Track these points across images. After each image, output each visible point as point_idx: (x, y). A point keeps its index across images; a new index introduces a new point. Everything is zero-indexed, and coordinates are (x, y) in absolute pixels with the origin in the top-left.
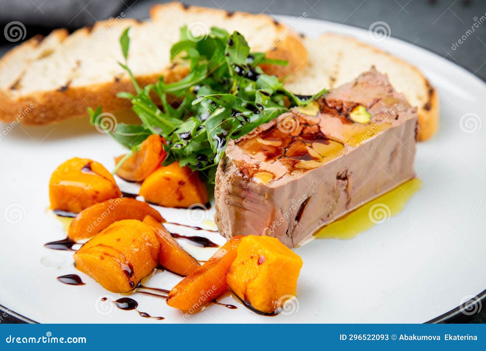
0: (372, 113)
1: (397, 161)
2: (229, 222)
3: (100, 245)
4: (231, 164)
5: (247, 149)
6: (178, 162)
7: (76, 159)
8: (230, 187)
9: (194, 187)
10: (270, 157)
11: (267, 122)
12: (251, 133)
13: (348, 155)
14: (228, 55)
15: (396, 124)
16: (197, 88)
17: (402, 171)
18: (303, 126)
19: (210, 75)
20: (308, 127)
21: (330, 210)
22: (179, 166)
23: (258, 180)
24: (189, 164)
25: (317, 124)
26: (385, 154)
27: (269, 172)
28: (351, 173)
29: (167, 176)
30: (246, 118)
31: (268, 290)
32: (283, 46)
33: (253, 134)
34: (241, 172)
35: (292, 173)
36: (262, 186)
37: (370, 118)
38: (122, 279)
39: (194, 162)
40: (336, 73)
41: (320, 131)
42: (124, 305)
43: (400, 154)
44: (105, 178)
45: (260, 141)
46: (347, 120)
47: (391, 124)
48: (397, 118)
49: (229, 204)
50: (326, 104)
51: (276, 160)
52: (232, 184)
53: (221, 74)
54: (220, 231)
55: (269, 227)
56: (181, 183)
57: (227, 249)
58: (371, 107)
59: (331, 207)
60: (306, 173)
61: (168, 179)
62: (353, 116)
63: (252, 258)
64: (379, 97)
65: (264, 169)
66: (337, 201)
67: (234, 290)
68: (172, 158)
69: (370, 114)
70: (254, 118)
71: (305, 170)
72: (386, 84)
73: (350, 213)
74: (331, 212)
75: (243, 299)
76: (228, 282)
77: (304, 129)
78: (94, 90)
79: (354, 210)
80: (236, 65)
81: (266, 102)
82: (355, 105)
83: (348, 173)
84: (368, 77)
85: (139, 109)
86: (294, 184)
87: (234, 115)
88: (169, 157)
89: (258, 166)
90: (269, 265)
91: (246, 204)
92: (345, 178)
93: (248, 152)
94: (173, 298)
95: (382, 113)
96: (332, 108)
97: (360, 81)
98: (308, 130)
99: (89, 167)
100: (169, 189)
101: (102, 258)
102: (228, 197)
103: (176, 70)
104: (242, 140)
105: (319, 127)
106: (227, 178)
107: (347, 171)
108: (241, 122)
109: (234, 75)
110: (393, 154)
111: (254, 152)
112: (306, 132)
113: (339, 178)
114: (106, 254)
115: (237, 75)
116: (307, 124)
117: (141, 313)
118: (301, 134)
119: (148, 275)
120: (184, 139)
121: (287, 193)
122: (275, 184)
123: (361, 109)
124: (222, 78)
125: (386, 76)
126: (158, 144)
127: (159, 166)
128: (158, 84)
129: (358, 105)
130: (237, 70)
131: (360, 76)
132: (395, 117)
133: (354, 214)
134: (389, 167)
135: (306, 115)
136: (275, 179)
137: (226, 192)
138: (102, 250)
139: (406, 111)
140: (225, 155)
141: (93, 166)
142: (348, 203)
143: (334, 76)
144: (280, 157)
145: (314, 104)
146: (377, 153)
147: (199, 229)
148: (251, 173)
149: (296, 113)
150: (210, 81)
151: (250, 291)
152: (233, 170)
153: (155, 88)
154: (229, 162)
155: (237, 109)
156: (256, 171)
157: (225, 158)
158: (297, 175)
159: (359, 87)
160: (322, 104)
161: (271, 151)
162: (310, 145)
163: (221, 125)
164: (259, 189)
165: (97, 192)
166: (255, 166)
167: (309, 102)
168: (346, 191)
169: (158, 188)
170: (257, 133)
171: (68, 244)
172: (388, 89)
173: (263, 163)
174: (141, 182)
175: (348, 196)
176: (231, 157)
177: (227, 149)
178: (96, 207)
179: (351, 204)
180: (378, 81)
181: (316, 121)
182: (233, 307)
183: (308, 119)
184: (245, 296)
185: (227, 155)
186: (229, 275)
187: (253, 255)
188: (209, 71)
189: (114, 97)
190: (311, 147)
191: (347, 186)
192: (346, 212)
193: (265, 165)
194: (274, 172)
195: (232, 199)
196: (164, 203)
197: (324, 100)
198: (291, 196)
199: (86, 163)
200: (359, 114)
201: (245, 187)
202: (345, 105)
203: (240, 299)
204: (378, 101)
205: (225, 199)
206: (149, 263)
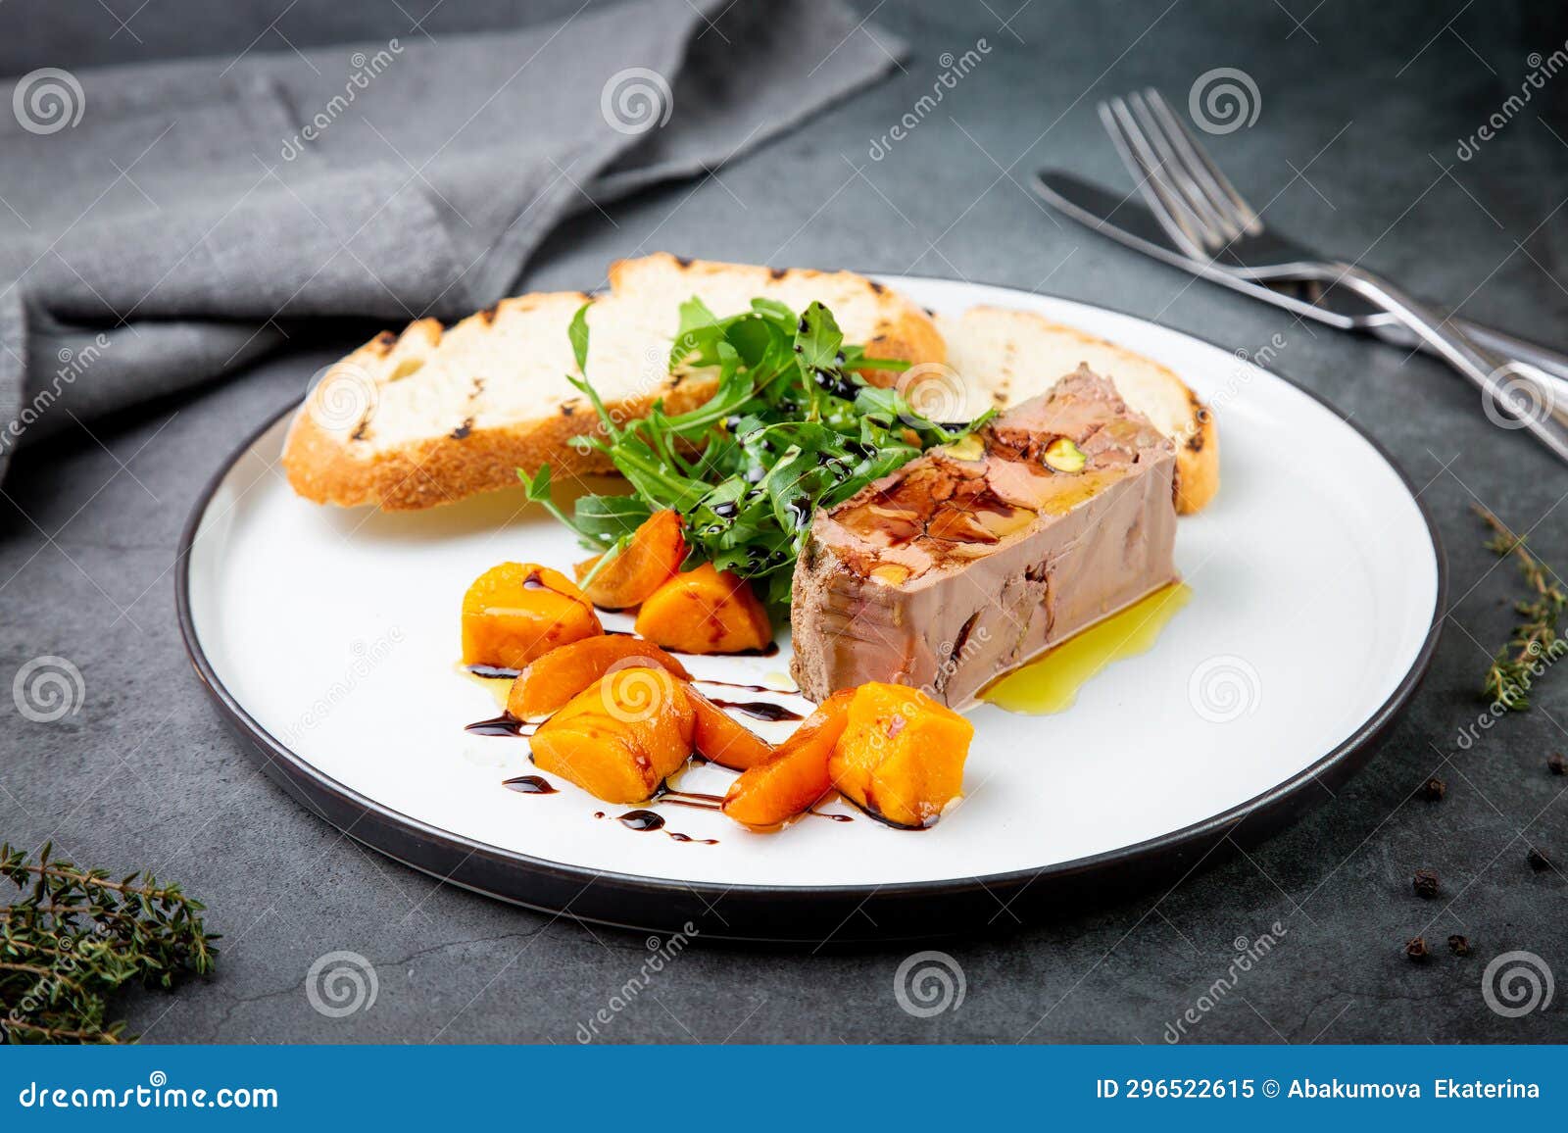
0: (1087, 452)
1: (1140, 547)
2: (823, 669)
3: (586, 714)
4: (825, 554)
5: (854, 526)
6: (712, 562)
7: (510, 565)
8: (824, 598)
9: (746, 611)
10: (897, 540)
11: (886, 475)
12: (855, 496)
13: (1045, 531)
14: (799, 350)
15: (1134, 470)
16: (735, 420)
17: (1151, 568)
18: (956, 480)
19: (760, 394)
20: (966, 483)
21: (1014, 643)
22: (715, 570)
23: (881, 580)
24: (735, 565)
25: (983, 476)
26: (1116, 531)
27: (900, 565)
28: (1054, 567)
29: (691, 591)
30: (846, 468)
31: (912, 780)
32: (896, 332)
33: (860, 498)
34: (846, 567)
35: (944, 566)
36: (888, 590)
37: (1085, 461)
38: (632, 775)
39: (744, 561)
40: (1006, 385)
41: (989, 490)
42: (638, 823)
43: (1145, 533)
44: (571, 597)
45: (875, 510)
46: (1041, 467)
47: (1125, 471)
48: (1136, 461)
49: (822, 631)
50: (996, 439)
51: (910, 544)
52: (830, 592)
53: (780, 390)
54: (803, 691)
55: (904, 671)
56: (719, 604)
57: (827, 713)
58: (1084, 441)
59: (1017, 636)
60: (969, 565)
61: (693, 596)
62: (1051, 458)
63: (879, 722)
64: (1099, 422)
65: (889, 560)
66: (1027, 625)
67: (845, 789)
68: (699, 553)
69: (1083, 454)
70: (862, 469)
71: (967, 560)
72: (1110, 396)
73: (1052, 649)
74: (1018, 647)
75: (864, 803)
76: (831, 774)
77: (957, 484)
78: (523, 433)
79: (1061, 644)
80: (817, 370)
81: (882, 440)
82: (1052, 438)
83: (1048, 569)
84: (1075, 385)
85: (627, 464)
86: (948, 585)
87: (824, 463)
88: (695, 553)
89: (877, 556)
90: (913, 733)
91: (857, 629)
92: (1043, 579)
93: (854, 532)
94: (734, 801)
95: (1106, 451)
96: (1008, 445)
97: (1058, 393)
98: (965, 487)
99: (536, 579)
100: (697, 617)
101: (594, 735)
102: (821, 617)
103: (683, 387)
104: (842, 509)
105: (987, 481)
106: (818, 582)
107: (1045, 563)
108: (837, 476)
109: (813, 389)
110: (1132, 532)
111: (867, 532)
112: (962, 490)
113: (1029, 576)
114: (602, 729)
115: (819, 388)
116: (962, 477)
117: (672, 835)
118: (953, 496)
119: (676, 772)
120: (724, 515)
121: (936, 602)
122: (913, 586)
123: (1065, 446)
124: (781, 400)
125: (1110, 381)
126: (673, 529)
127: (675, 571)
128: (651, 419)
129: (1058, 437)
130: (820, 378)
131: (1058, 383)
132: (1132, 458)
133: (1059, 651)
134: (1125, 558)
135: (960, 460)
136: (913, 577)
137: (817, 608)
138: (591, 721)
139: (1153, 446)
140: (811, 537)
141: (544, 577)
142: (1049, 630)
143: (1001, 391)
144: (918, 539)
145: (974, 440)
146: (1100, 529)
147: (760, 689)
148: (865, 567)
149: (939, 456)
150: (760, 404)
151: (879, 783)
152: (830, 565)
153: (646, 426)
154: (819, 551)
155: (829, 451)
156: (875, 565)
157: (811, 545)
158: (956, 570)
159: (1057, 403)
160: (989, 439)
161: (900, 528)
162: (972, 515)
163: (800, 482)
164: (882, 596)
165: (559, 626)
166: (872, 556)
167: (962, 434)
168: (1043, 603)
169: (673, 616)
170: (868, 495)
171: (509, 725)
172: (1115, 406)
173: (885, 549)
174: (634, 611)
175: (1048, 613)
176: (823, 540)
177: (815, 526)
178: (560, 654)
179: (1055, 632)
180: (1095, 392)
181: (980, 470)
182: (845, 819)
183: (964, 467)
184: (869, 796)
185: (816, 538)
186: (835, 760)
187: (880, 717)
188: (756, 387)
189: (564, 446)
190: (976, 519)
191: (1046, 594)
192: (1046, 647)
193: (889, 554)
194: (910, 564)
195: (829, 622)
196: (686, 646)
197: (992, 431)
198: (943, 610)
199: (530, 570)
200: (1061, 455)
201: (855, 595)
202: (1034, 438)
203: (857, 804)
204: (1096, 429)
205: (816, 622)
206: (676, 748)
